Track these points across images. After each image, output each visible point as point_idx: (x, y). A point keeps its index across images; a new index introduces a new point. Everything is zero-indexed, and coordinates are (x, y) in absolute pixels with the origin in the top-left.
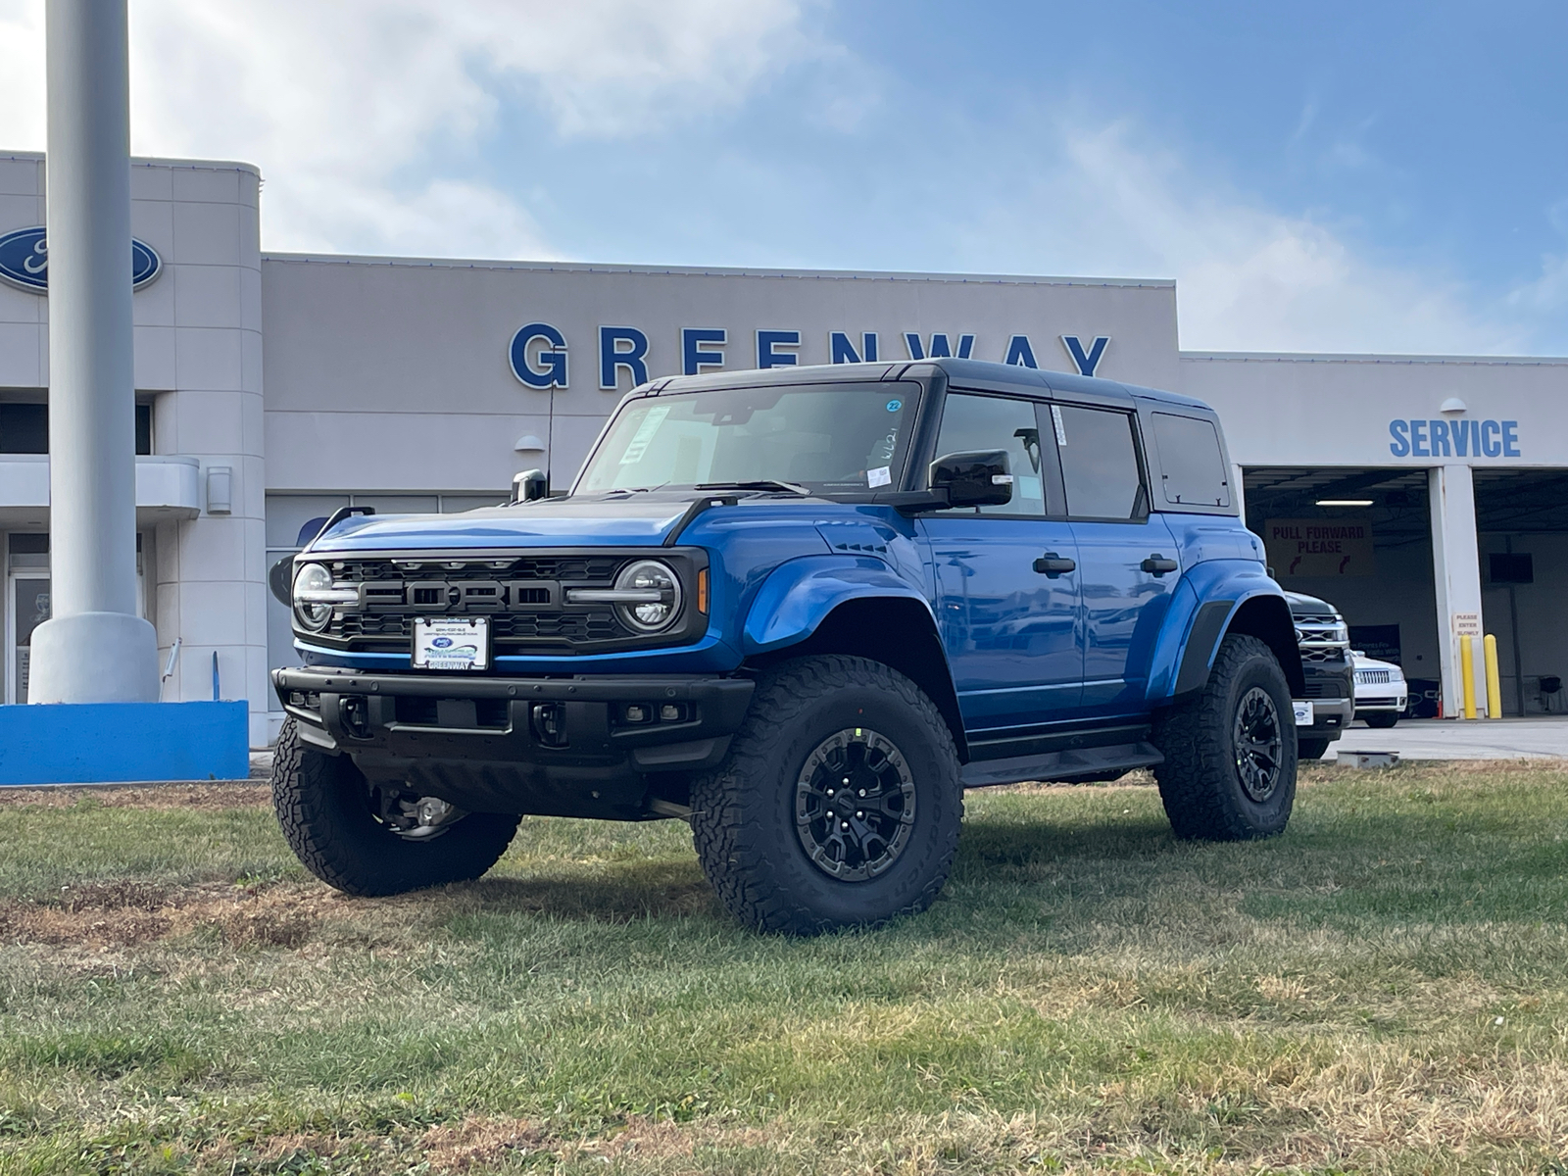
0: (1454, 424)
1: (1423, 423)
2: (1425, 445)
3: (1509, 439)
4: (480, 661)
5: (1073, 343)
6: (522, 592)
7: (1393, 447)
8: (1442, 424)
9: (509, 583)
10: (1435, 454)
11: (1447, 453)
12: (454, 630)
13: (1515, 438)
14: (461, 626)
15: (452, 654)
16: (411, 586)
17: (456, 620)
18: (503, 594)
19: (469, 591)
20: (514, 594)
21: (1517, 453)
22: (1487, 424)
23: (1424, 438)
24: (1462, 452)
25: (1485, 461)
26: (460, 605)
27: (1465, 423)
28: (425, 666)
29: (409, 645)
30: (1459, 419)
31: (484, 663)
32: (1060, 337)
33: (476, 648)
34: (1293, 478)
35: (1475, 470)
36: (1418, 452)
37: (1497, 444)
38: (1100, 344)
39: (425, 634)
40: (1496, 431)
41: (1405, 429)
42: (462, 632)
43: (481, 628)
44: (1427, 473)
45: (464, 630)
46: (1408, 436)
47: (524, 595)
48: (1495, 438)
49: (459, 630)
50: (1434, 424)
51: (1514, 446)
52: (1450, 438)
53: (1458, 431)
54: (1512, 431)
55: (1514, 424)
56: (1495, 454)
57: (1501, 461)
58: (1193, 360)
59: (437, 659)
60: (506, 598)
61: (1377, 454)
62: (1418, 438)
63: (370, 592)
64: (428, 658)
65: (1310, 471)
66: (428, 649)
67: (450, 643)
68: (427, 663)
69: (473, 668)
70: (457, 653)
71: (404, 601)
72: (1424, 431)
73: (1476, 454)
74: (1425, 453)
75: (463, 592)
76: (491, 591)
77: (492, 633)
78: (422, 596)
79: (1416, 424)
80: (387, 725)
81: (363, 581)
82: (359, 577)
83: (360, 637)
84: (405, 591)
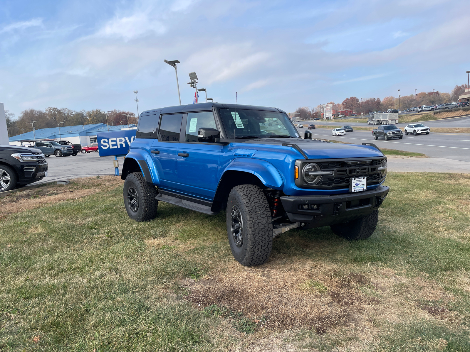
4: (365, 188)
6: (372, 169)
9: (369, 167)
12: (360, 180)
15: (359, 187)
16: (348, 169)
17: (361, 178)
19: (362, 169)
20: (370, 169)
26: (360, 173)
29: (349, 186)
33: (364, 185)
39: (354, 182)
43: (365, 179)
49: (361, 180)
59: (356, 189)
60: (368, 170)
63: (338, 171)
64: (354, 189)
66: (354, 186)
67: (359, 184)
68: (354, 190)
69: (364, 190)
70: (360, 187)
71: (346, 173)
75: (360, 170)
76: (365, 169)
77: (367, 180)
78: (351, 171)
80: (346, 210)
81: (336, 168)
82: (334, 167)
83: (334, 185)
84: (346, 171)
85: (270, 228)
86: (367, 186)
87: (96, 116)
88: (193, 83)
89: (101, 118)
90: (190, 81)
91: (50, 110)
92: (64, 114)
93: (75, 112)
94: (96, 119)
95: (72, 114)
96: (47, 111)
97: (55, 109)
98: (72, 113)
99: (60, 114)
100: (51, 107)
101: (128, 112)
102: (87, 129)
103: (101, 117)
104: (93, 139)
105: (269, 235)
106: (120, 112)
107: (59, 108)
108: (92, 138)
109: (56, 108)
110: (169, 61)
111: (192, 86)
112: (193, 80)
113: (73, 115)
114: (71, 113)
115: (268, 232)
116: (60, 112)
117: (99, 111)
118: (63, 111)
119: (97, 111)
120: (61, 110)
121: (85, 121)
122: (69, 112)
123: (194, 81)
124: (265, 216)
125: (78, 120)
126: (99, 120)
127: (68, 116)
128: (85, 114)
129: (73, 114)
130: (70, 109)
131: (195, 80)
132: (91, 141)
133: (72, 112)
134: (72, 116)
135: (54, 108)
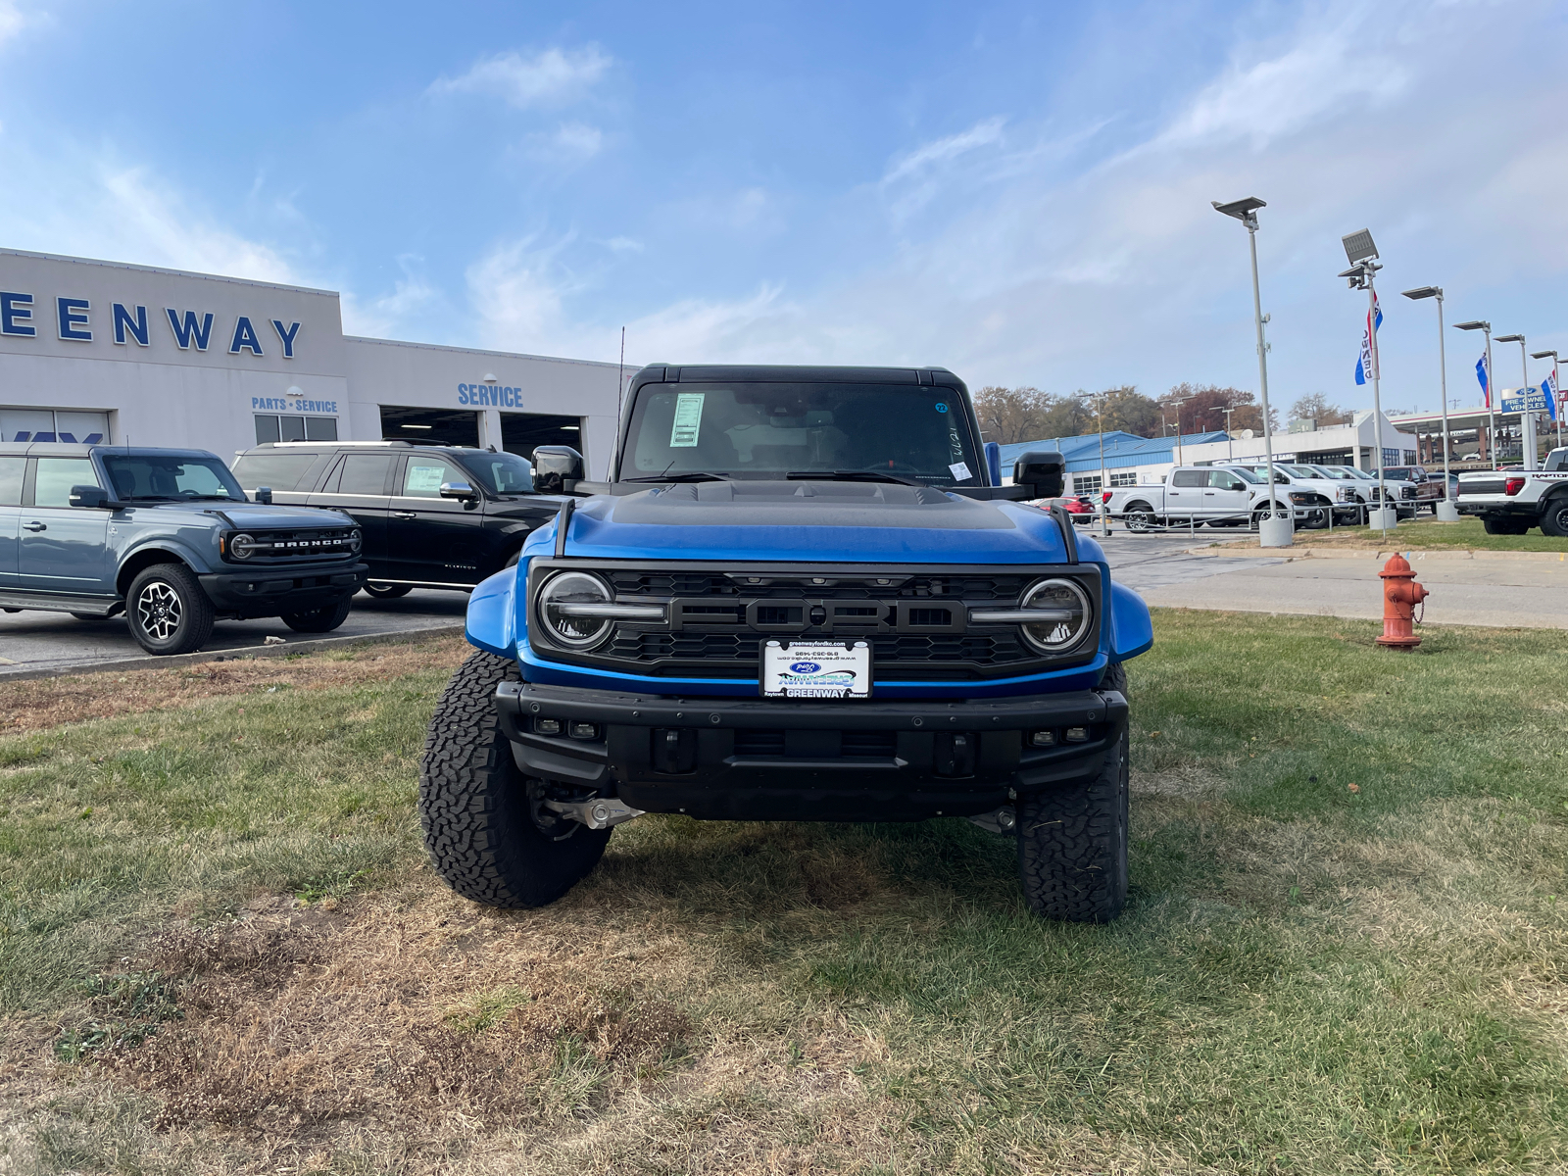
0: (490, 387)
1: (475, 387)
2: (477, 398)
3: (518, 397)
4: (861, 686)
5: (278, 324)
6: (913, 612)
7: (460, 399)
8: (484, 387)
9: (895, 603)
10: (482, 404)
11: (487, 404)
12: (821, 654)
13: (520, 397)
14: (833, 650)
15: (820, 680)
16: (751, 603)
17: (826, 643)
18: (888, 614)
19: (838, 611)
20: (903, 616)
21: (521, 405)
22: (507, 389)
23: (476, 394)
24: (495, 404)
25: (506, 409)
26: (825, 626)
27: (496, 388)
28: (782, 694)
29: (758, 672)
30: (493, 386)
31: (867, 691)
32: (270, 320)
33: (854, 675)
34: (397, 412)
35: (501, 413)
36: (473, 402)
37: (512, 400)
38: (295, 326)
39: (779, 658)
40: (511, 393)
41: (466, 389)
42: (834, 657)
43: (861, 653)
44: (476, 414)
45: (836, 654)
46: (467, 393)
47: (916, 615)
48: (511, 397)
49: (829, 654)
50: (481, 387)
51: (520, 401)
52: (489, 395)
53: (493, 392)
54: (519, 394)
55: (520, 390)
56: (510, 405)
57: (514, 409)
58: (350, 341)
59: (793, 686)
60: (892, 618)
61: (451, 402)
62: (473, 394)
63: (686, 609)
64: (783, 685)
65: (408, 409)
66: (784, 675)
68: (781, 691)
69: (851, 696)
70: (827, 680)
71: (742, 620)
72: (476, 390)
73: (502, 405)
74: (477, 403)
75: (830, 611)
76: (873, 611)
77: (874, 657)
78: (768, 614)
79: (472, 387)
80: (726, 761)
81: (676, 595)
82: (664, 591)
83: (670, 659)
84: (742, 609)
85: (475, 785)
86: (876, 684)
87: (1119, 409)
88: (1360, 272)
89: (1136, 413)
90: (1349, 268)
91: (987, 395)
92: (1026, 406)
93: (1055, 397)
94: (1117, 418)
95: (1048, 406)
96: (980, 397)
97: (1000, 392)
98: (1047, 402)
99: (1014, 405)
100: (989, 385)
101: (1230, 391)
102: (1069, 450)
103: (1134, 409)
104: (1083, 483)
105: (470, 807)
106: (1200, 389)
107: (1012, 388)
108: (1080, 480)
109: (1002, 387)
110: (1225, 202)
111: (1354, 283)
112: (1359, 261)
113: (1052, 406)
114: (1044, 403)
115: (466, 797)
116: (1013, 401)
117: (1132, 390)
118: (1023, 396)
119: (1123, 392)
120: (1018, 392)
121: (1084, 426)
122: (1037, 399)
123: (1365, 263)
124: (470, 743)
125: (1063, 424)
126: (1128, 420)
127: (1038, 410)
128: (1087, 402)
129: (1051, 403)
130: (1041, 389)
131: (1366, 259)
132: (1076, 487)
133: (1048, 399)
134: (1047, 410)
135: (999, 390)
